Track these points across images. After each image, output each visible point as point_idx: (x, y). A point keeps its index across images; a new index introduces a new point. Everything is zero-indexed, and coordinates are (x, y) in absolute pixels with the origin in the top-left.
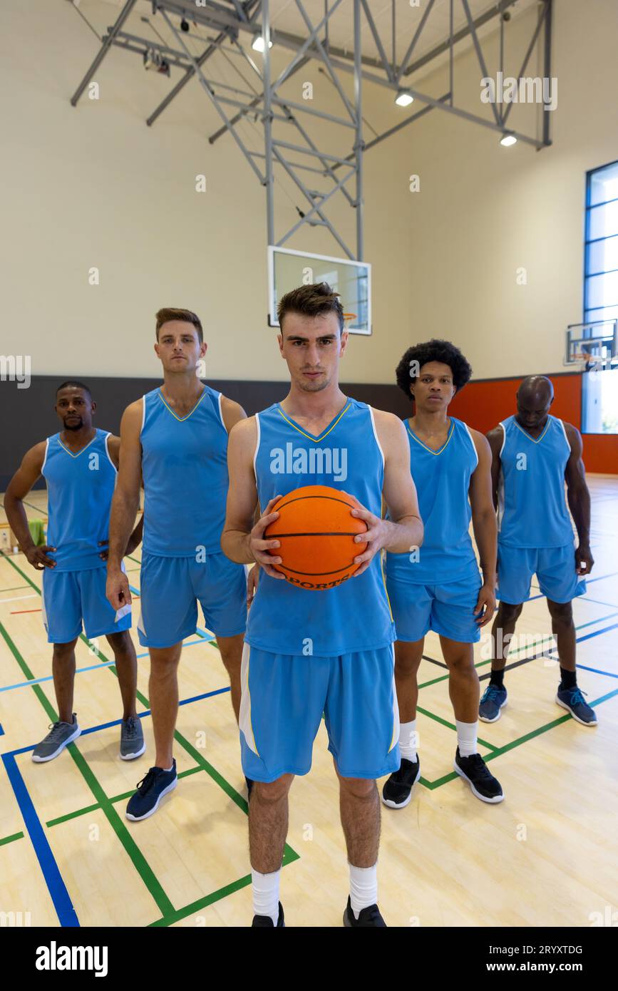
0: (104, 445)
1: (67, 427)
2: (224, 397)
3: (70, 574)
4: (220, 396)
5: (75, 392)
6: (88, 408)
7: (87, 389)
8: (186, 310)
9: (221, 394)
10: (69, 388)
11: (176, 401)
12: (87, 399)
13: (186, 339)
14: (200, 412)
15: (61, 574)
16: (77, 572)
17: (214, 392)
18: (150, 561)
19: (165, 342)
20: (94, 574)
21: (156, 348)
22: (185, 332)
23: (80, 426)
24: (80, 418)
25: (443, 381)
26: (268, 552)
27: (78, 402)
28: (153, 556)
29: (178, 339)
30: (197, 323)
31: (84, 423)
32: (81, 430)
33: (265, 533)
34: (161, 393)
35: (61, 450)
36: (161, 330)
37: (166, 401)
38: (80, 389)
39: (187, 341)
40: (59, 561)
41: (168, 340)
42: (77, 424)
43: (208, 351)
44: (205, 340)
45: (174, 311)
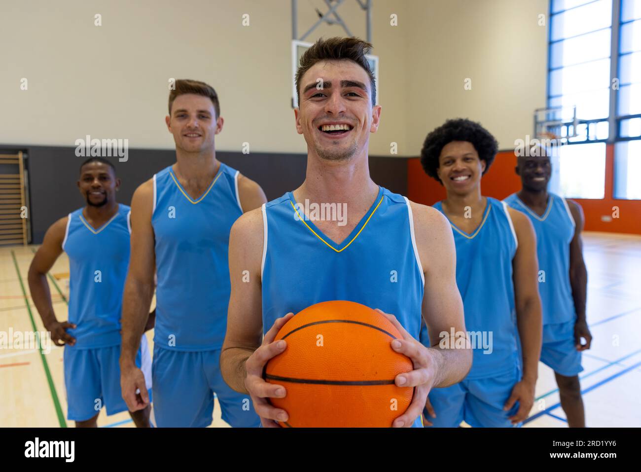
0: (126, 222)
1: (90, 203)
2: (241, 176)
3: (90, 351)
4: (237, 175)
5: (100, 168)
6: (112, 184)
7: (113, 166)
8: (204, 84)
9: (238, 173)
10: (93, 164)
11: (189, 181)
12: (111, 175)
13: (203, 115)
14: (217, 193)
15: (80, 352)
16: (96, 350)
17: (230, 170)
18: (161, 354)
19: (178, 116)
20: (114, 350)
21: (168, 121)
22: (202, 108)
23: (105, 202)
24: (105, 193)
25: (466, 159)
26: (269, 402)
27: (103, 178)
28: (163, 349)
29: (194, 114)
30: (214, 98)
31: (108, 199)
32: (104, 207)
33: (265, 369)
34: (174, 174)
35: (82, 225)
36: (174, 103)
37: (178, 181)
38: (105, 165)
39: (203, 117)
40: (79, 338)
41: (182, 116)
42: (100, 200)
43: (224, 127)
44: (222, 115)
45: (189, 84)
